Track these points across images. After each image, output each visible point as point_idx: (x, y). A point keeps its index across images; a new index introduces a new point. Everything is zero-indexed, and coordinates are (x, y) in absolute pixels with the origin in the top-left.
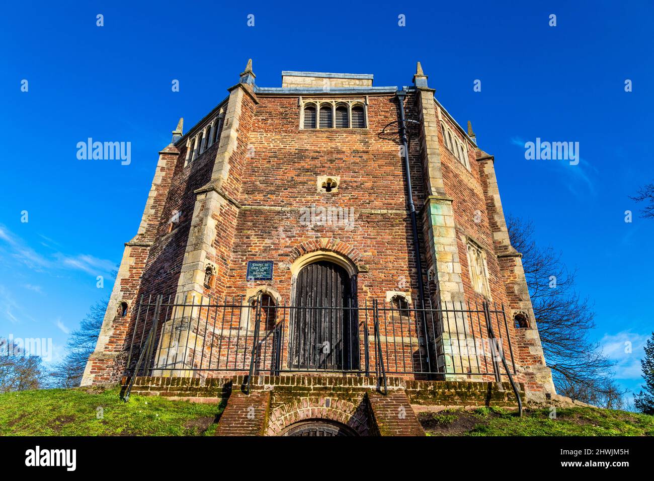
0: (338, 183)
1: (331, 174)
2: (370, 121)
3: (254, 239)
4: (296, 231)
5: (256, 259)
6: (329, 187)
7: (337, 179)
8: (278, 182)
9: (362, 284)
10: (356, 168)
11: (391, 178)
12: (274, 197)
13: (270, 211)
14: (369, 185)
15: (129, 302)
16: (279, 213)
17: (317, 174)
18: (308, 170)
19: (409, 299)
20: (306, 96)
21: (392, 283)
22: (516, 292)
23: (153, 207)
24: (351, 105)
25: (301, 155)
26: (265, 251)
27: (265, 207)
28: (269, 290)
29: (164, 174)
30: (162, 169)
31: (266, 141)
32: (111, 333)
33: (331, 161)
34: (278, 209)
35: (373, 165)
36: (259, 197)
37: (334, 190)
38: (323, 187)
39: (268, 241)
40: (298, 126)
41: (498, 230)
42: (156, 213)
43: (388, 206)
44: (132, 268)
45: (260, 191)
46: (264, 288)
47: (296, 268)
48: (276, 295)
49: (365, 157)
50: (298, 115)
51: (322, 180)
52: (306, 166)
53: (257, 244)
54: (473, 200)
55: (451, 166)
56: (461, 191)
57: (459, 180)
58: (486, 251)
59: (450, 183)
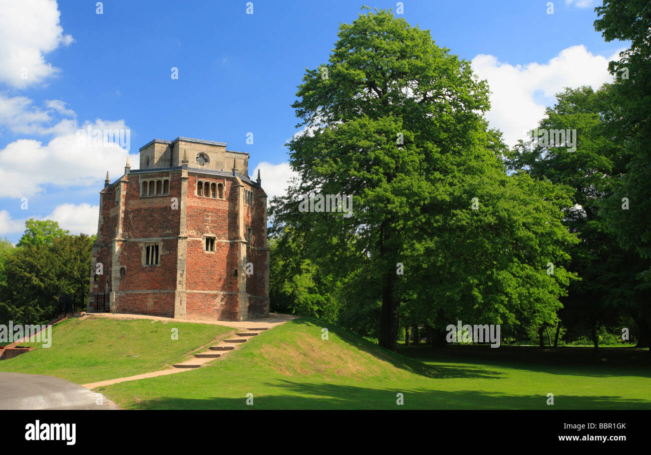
54: (164, 213)
55: (144, 206)
56: (151, 216)
57: (152, 210)
58: (164, 241)
59: (139, 218)
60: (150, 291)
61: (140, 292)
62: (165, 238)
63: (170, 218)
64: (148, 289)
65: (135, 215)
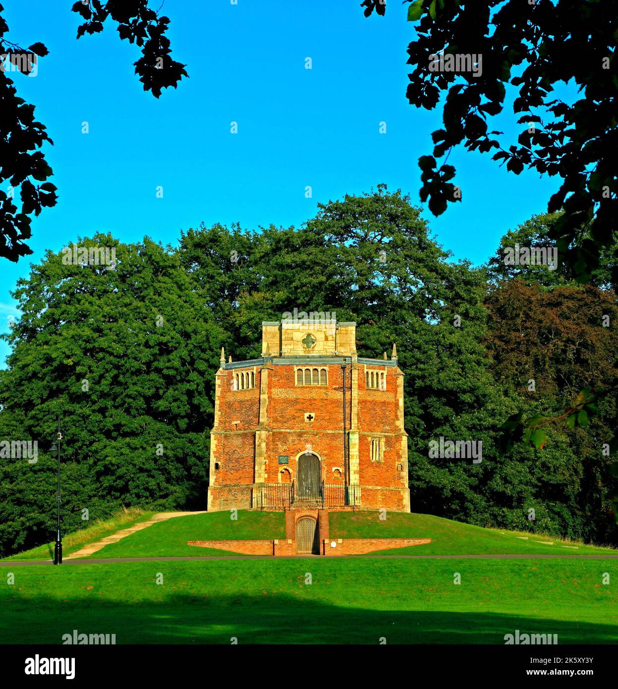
0: (314, 417)
1: (311, 412)
2: (329, 381)
3: (280, 446)
4: (297, 442)
5: (281, 455)
6: (310, 418)
7: (313, 415)
8: (287, 417)
9: (323, 465)
10: (322, 409)
11: (336, 414)
12: (286, 425)
13: (285, 432)
14: (327, 418)
15: (219, 463)
16: (289, 433)
17: (305, 412)
18: (300, 410)
19: (341, 471)
20: (297, 366)
21: (334, 464)
22: (400, 454)
23: (219, 410)
24: (319, 370)
25: (296, 401)
26: (284, 451)
27: (283, 430)
28: (288, 468)
29: (220, 389)
30: (219, 386)
31: (281, 393)
32: (215, 477)
33: (311, 405)
34: (288, 430)
35: (329, 407)
36: (280, 425)
37: (312, 420)
38: (308, 418)
39: (285, 447)
40: (294, 383)
41: (398, 419)
42: (222, 414)
43: (336, 429)
44: (216, 445)
45: (280, 422)
46: (285, 467)
47: (297, 458)
48: (291, 471)
49: (326, 402)
50: (294, 377)
51: (307, 415)
52: (299, 408)
53: (281, 448)
54: (383, 408)
55: (369, 399)
56: (374, 409)
57: (374, 403)
58: (386, 437)
59: (366, 411)
60: (379, 488)
61: (370, 487)
62: (386, 434)
63: (387, 414)
64: (377, 485)
65: (362, 406)
